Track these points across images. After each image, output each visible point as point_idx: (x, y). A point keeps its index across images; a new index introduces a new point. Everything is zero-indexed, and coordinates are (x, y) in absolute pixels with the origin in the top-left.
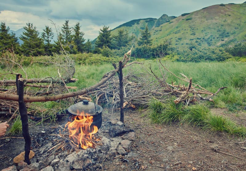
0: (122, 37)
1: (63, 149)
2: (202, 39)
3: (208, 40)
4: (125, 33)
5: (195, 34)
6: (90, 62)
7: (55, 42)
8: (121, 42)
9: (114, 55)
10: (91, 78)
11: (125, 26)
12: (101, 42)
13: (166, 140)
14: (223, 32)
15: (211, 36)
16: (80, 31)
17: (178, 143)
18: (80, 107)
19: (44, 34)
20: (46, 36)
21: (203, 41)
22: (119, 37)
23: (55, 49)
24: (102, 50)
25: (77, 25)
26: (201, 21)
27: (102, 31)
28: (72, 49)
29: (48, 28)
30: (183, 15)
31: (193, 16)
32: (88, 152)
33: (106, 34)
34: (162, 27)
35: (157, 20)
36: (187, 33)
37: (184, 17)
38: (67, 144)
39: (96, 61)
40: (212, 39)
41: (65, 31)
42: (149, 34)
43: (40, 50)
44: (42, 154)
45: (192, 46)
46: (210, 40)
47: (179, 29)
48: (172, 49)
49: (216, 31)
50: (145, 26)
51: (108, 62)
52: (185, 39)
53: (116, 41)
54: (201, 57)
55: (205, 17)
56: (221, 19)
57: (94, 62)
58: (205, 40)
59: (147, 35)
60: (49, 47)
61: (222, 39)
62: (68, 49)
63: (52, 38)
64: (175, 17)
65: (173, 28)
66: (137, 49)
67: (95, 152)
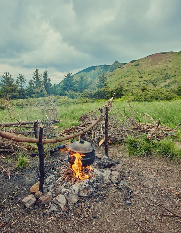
0: (83, 81)
1: (66, 181)
2: (148, 81)
3: (154, 82)
4: (85, 78)
5: (142, 77)
6: (59, 103)
7: (26, 87)
8: (82, 86)
9: (79, 97)
10: (64, 117)
11: (84, 72)
12: (66, 86)
13: (146, 170)
14: (165, 75)
15: (156, 78)
16: (48, 77)
17: (156, 172)
18: (78, 145)
19: (18, 81)
20: (19, 82)
21: (149, 83)
22: (80, 82)
23: (27, 92)
24: (68, 93)
25: (45, 73)
26: (147, 66)
27: (66, 76)
28: (42, 93)
29: (21, 75)
30: (132, 62)
31: (140, 63)
32: (88, 182)
33: (70, 79)
34: (115, 72)
35: (111, 66)
36: (136, 76)
37: (133, 63)
38: (69, 176)
39: (65, 102)
40: (157, 81)
41: (36, 78)
42: (105, 78)
43: (15, 94)
44: (49, 185)
45: (143, 88)
46: (155, 81)
47: (129, 74)
48: (126, 91)
49: (160, 74)
50: (100, 72)
51: (75, 103)
52: (135, 81)
53: (78, 85)
54: (152, 97)
55: (150, 63)
56: (163, 64)
57: (63, 103)
58: (151, 82)
59: (104, 80)
60: (22, 92)
61: (165, 81)
62: (39, 92)
63: (25, 84)
64: (125, 64)
65: (124, 72)
66: (98, 91)
67: (94, 182)
